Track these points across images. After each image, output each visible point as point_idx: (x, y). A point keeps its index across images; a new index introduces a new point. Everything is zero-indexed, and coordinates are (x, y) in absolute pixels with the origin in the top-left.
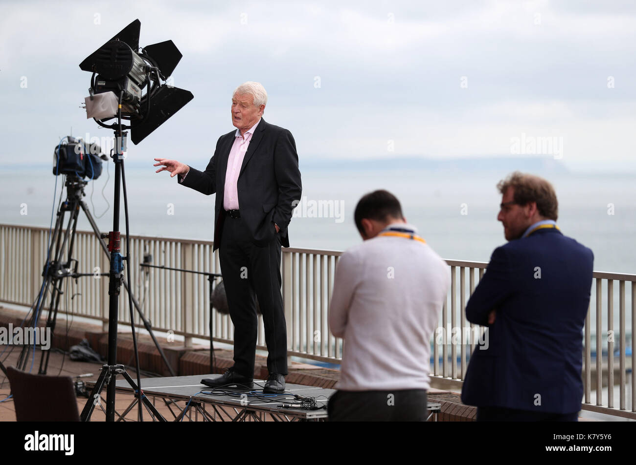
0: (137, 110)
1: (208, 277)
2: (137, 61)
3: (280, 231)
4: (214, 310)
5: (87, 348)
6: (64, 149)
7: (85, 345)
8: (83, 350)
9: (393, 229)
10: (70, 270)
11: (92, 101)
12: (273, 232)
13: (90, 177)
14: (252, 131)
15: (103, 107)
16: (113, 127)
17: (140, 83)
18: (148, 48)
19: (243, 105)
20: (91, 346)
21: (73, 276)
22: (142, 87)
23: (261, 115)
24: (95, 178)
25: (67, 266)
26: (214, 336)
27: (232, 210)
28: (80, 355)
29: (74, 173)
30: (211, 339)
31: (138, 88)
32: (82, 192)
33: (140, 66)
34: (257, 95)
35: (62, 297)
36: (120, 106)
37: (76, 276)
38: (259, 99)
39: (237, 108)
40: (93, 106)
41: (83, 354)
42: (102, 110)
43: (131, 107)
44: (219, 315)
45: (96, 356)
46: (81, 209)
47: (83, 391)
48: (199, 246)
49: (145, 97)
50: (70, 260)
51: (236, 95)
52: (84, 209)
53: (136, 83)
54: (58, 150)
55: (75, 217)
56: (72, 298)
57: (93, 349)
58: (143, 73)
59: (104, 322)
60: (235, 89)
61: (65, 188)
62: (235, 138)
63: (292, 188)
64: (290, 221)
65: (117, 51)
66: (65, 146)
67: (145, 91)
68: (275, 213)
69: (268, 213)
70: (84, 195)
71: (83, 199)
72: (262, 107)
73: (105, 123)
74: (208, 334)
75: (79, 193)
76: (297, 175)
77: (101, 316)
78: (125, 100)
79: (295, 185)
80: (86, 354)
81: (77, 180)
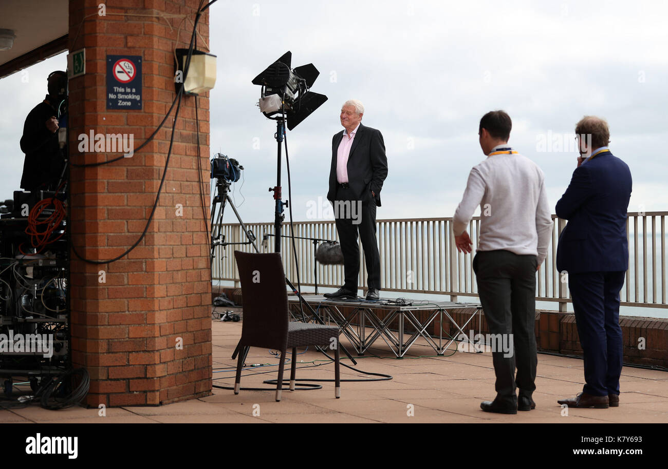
0: (292, 108)
1: (313, 241)
2: (292, 76)
3: (376, 196)
4: (318, 263)
5: (225, 298)
6: (217, 161)
7: (224, 296)
8: (222, 299)
9: (498, 150)
10: (220, 240)
11: (264, 101)
12: (371, 197)
13: (232, 181)
14: (355, 131)
15: (272, 103)
16: (277, 118)
17: (293, 90)
18: (297, 69)
19: (348, 113)
20: (227, 297)
21: (223, 245)
22: (294, 93)
23: (360, 120)
24: (236, 181)
25: (218, 238)
26: (318, 283)
27: (344, 183)
28: (221, 303)
29: (223, 177)
30: (316, 286)
31: (292, 93)
32: (229, 189)
33: (294, 79)
34: (358, 107)
35: (214, 259)
36: (284, 102)
37: (224, 245)
38: (359, 109)
39: (344, 115)
40: (265, 104)
41: (223, 301)
42: (271, 106)
43: (289, 104)
44: (322, 266)
45: (232, 303)
46: (227, 201)
47: (231, 317)
48: (302, 225)
49: (297, 99)
50: (219, 235)
51: (344, 107)
52: (229, 201)
53: (291, 90)
54: (212, 162)
55: (223, 207)
56: (222, 259)
57: (229, 299)
58: (295, 83)
59: (236, 281)
60: (343, 103)
61: (217, 187)
62: (343, 136)
63: (382, 168)
64: (381, 189)
65: (279, 69)
66: (216, 159)
67: (296, 95)
68: (372, 184)
69: (367, 185)
70: (230, 191)
71: (229, 194)
72: (361, 115)
73: (272, 116)
74: (314, 283)
75: (227, 189)
76: (385, 159)
77: (234, 278)
78: (287, 99)
79: (383, 165)
80: (225, 302)
81: (225, 182)
